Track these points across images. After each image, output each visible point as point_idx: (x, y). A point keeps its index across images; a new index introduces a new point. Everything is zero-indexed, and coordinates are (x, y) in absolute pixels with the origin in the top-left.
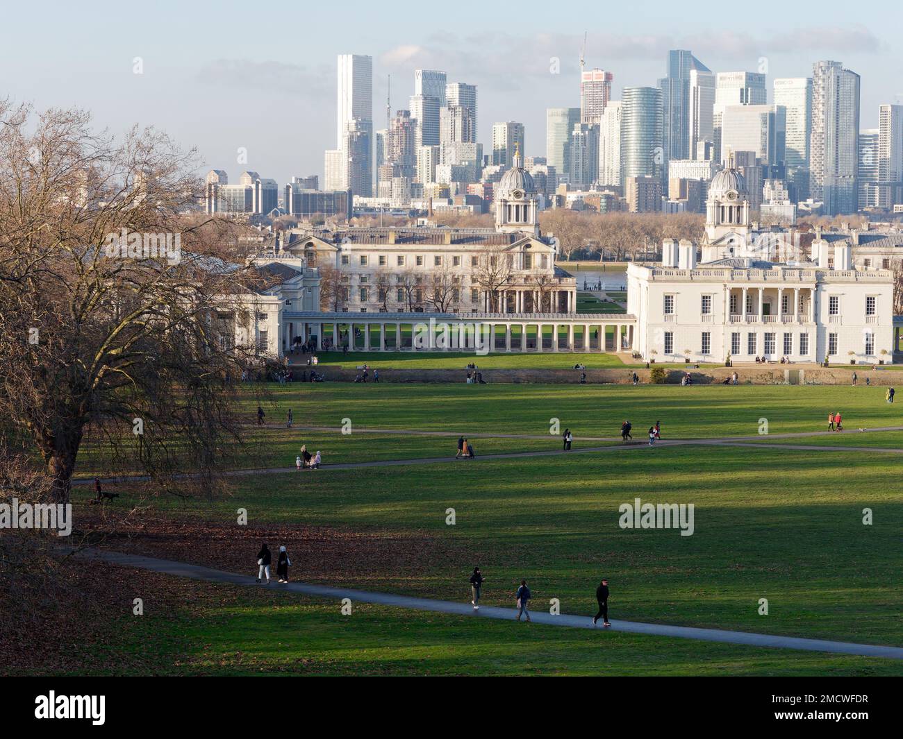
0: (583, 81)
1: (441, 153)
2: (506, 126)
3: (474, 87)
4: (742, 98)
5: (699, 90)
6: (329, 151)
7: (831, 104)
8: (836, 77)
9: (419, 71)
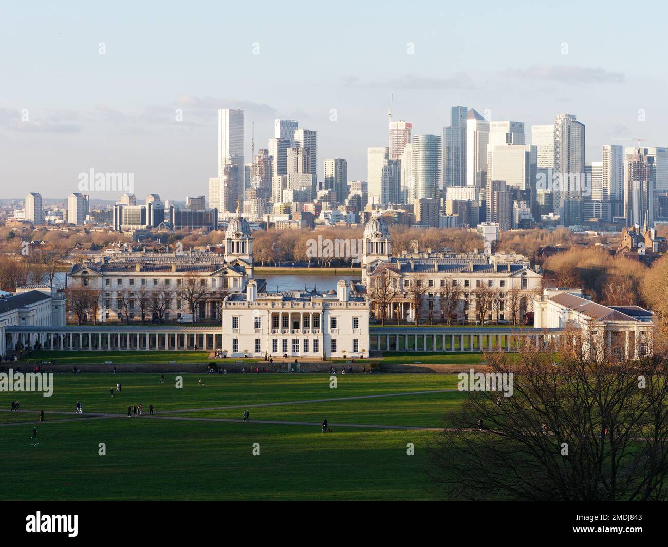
0: (391, 128)
1: (288, 181)
2: (334, 162)
3: (315, 132)
4: (507, 140)
5: (478, 134)
6: (212, 179)
7: (564, 145)
8: (567, 127)
9: (278, 121)
